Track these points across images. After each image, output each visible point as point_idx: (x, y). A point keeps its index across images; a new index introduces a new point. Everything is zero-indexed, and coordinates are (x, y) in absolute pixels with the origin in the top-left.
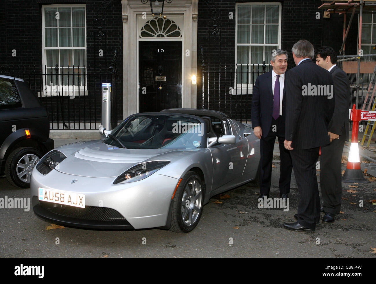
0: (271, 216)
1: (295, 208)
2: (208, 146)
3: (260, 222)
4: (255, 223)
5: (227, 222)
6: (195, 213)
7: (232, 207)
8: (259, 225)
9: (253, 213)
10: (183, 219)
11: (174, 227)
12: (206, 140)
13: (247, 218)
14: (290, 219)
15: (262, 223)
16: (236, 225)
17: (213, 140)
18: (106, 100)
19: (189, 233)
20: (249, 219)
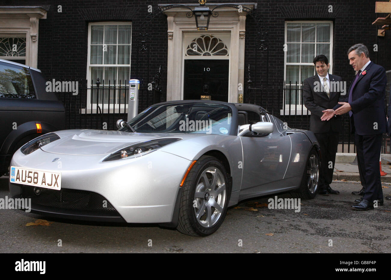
0: (316, 224)
1: (348, 218)
2: (239, 134)
3: (302, 230)
4: (295, 230)
5: (259, 228)
6: (216, 213)
7: (269, 215)
8: (301, 232)
9: (294, 221)
10: (197, 217)
11: (184, 226)
12: (237, 128)
13: (285, 226)
14: (341, 228)
15: (304, 231)
16: (271, 232)
17: (245, 128)
18: (134, 97)
19: (206, 238)
20: (288, 227)
